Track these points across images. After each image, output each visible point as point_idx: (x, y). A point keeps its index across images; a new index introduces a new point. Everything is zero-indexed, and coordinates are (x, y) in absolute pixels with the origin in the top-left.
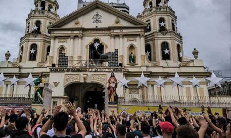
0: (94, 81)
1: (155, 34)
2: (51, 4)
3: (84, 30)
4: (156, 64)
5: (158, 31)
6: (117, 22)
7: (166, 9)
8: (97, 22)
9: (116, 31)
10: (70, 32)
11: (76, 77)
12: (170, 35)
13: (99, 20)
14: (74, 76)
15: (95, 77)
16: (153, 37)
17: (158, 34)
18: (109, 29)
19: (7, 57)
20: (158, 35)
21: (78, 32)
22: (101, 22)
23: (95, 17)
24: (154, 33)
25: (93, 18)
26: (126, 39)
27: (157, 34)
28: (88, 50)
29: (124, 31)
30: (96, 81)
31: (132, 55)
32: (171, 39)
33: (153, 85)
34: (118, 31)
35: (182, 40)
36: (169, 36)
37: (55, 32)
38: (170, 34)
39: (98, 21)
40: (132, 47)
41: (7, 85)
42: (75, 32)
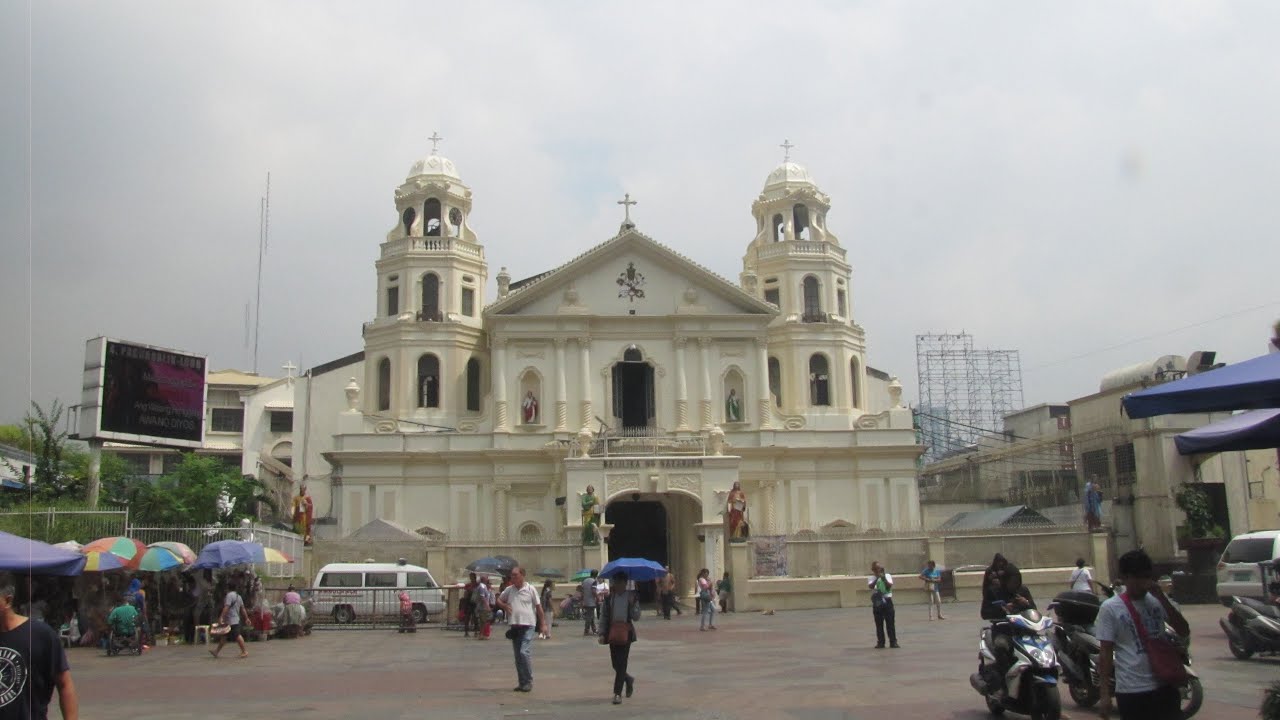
0: (674, 489)
1: (792, 329)
2: (456, 207)
3: (593, 321)
4: (797, 423)
5: (799, 321)
6: (690, 300)
9: (688, 328)
10: (553, 328)
11: (631, 481)
14: (626, 479)
15: (675, 480)
16: (787, 337)
17: (801, 330)
18: (671, 321)
19: (354, 400)
20: (800, 332)
21: (577, 328)
22: (642, 296)
26: (716, 351)
27: (797, 329)
28: (610, 380)
29: (712, 328)
30: (678, 489)
31: (734, 398)
32: (835, 346)
33: (787, 483)
34: (697, 327)
35: (863, 340)
36: (830, 338)
37: (508, 328)
39: (636, 291)
40: (733, 376)
41: (373, 488)
42: (568, 327)
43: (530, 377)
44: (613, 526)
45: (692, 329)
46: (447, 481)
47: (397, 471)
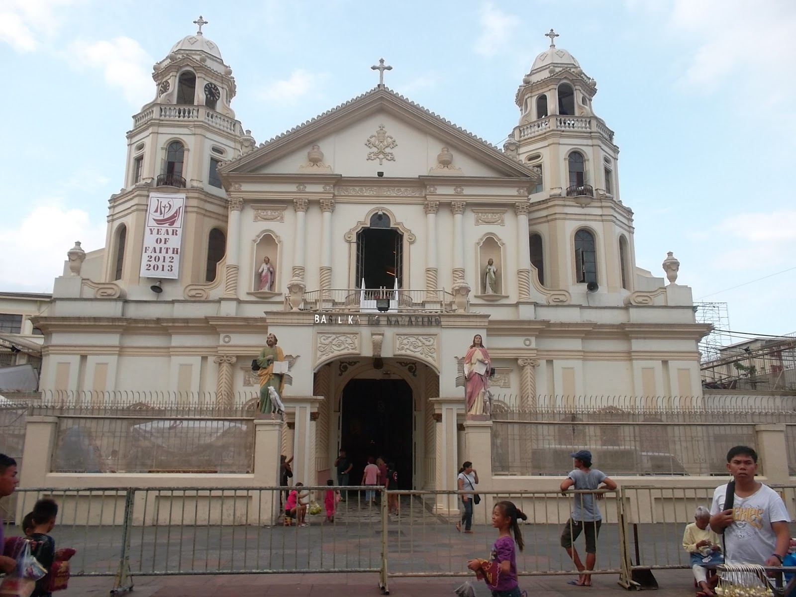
0: (403, 352)
1: (556, 202)
2: (213, 82)
3: (338, 181)
4: (562, 298)
5: (564, 194)
6: (446, 163)
7: (590, 122)
8: (381, 160)
9: (441, 190)
10: (293, 188)
11: (349, 341)
12: (601, 207)
13: (388, 150)
14: (342, 338)
15: (405, 341)
16: (551, 211)
17: (567, 203)
18: (422, 182)
19: (75, 264)
20: (565, 206)
21: (319, 188)
22: (393, 159)
23: (373, 140)
24: (553, 197)
25: (369, 144)
26: (471, 217)
27: (561, 202)
29: (468, 191)
30: (409, 353)
31: (493, 268)
32: (603, 221)
33: (550, 362)
34: (450, 190)
35: (632, 221)
36: (599, 211)
37: (245, 187)
38: (599, 204)
39: (385, 155)
40: (490, 243)
41: (84, 358)
42: (310, 188)
43: (268, 240)
44: (322, 397)
45: (445, 192)
46: (168, 352)
47: (113, 339)
